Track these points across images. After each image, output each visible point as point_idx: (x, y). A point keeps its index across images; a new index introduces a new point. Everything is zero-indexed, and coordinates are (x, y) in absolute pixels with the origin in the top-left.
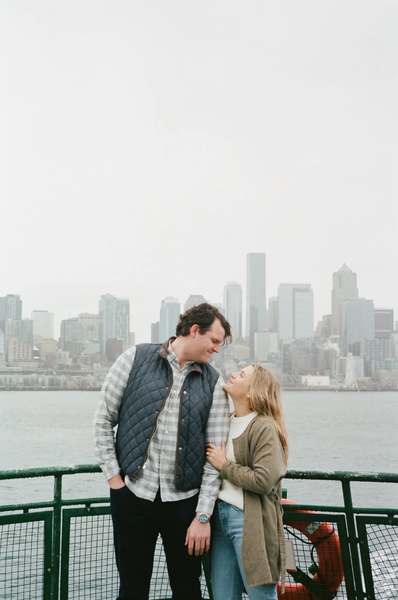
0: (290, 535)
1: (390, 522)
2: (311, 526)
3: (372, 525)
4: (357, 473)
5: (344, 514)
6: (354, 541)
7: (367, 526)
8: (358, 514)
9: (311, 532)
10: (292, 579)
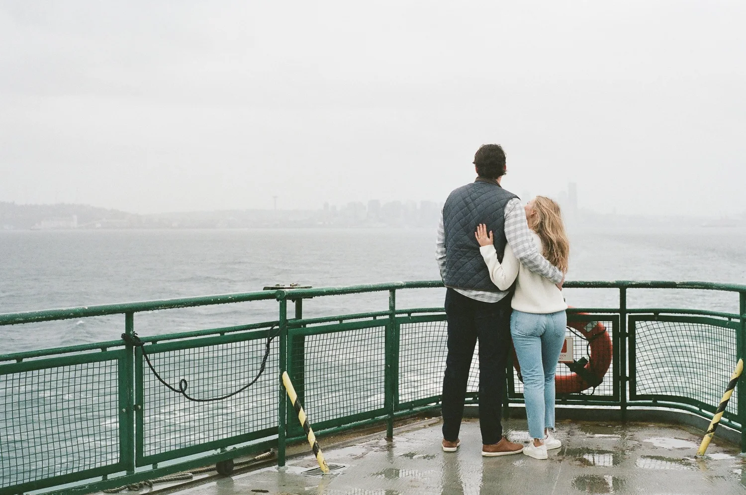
0: (572, 333)
1: (656, 318)
2: (589, 325)
3: (641, 322)
4: (633, 282)
5: (619, 314)
6: (624, 335)
7: (637, 322)
8: (630, 313)
9: (589, 330)
10: (568, 369)
